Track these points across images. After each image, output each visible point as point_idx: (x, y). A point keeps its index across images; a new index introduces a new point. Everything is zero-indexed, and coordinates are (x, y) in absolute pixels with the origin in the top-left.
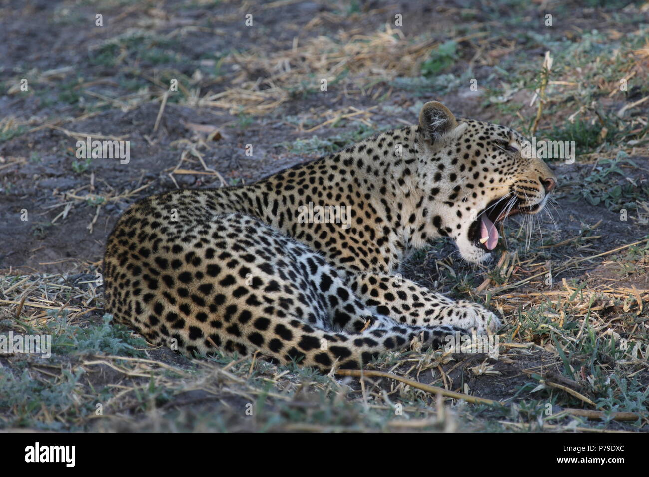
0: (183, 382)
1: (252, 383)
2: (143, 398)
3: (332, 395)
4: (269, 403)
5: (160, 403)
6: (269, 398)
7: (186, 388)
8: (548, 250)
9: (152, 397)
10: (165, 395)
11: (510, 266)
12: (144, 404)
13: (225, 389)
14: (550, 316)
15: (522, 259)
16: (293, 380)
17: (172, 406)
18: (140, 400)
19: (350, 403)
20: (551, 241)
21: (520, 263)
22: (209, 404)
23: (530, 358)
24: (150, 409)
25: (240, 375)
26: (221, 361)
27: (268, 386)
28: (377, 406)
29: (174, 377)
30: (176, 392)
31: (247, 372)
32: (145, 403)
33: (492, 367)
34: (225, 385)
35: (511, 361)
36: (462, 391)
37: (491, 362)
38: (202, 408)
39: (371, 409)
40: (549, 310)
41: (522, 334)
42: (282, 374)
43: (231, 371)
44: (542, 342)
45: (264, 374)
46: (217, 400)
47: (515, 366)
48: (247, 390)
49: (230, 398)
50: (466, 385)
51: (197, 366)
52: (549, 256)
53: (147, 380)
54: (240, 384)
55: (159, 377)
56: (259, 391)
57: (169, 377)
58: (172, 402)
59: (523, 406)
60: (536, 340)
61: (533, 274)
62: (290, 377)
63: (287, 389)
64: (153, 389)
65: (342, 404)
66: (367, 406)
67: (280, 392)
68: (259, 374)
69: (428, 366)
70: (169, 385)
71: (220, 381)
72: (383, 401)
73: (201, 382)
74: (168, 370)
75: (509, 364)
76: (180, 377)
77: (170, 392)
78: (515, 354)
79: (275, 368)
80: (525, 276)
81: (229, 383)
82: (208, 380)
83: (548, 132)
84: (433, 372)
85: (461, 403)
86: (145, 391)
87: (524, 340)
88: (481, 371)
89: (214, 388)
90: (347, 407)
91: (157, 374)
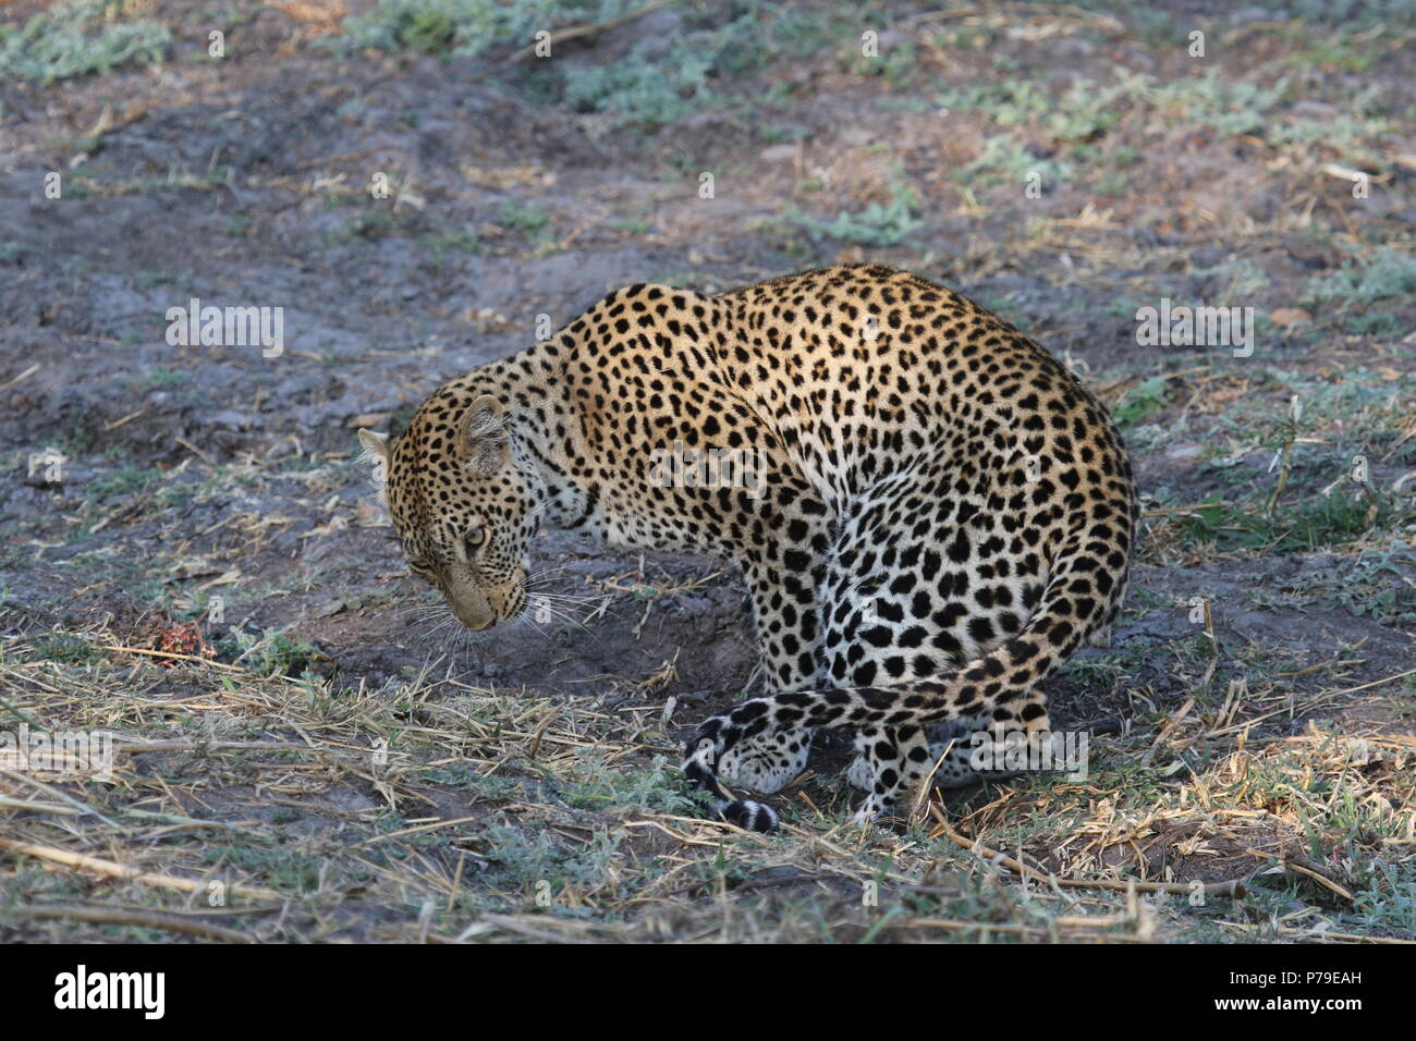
0: (765, 854)
1: (863, 858)
2: (708, 876)
3: (977, 879)
4: (886, 887)
5: (732, 883)
6: (888, 880)
7: (769, 863)
8: (1290, 678)
9: (721, 874)
10: (739, 872)
11: (1234, 699)
12: (709, 885)
13: (825, 866)
14: (1291, 772)
15: (1252, 691)
16: (921, 856)
17: (749, 889)
18: (704, 879)
19: (1004, 890)
20: (1295, 665)
21: (1249, 696)
22: (801, 887)
23: (1261, 831)
24: (719, 891)
25: (846, 847)
26: (819, 825)
27: (886, 863)
28: (1041, 896)
29: (753, 847)
30: (754, 869)
31: (856, 842)
32: (710, 882)
33: (1206, 844)
34: (824, 861)
35: (1233, 836)
36: (1162, 879)
37: (1205, 837)
38: (792, 893)
39: (1032, 899)
40: (1289, 764)
41: (1250, 797)
42: (905, 847)
43: (833, 841)
44: (1278, 809)
45: (881, 846)
46: (814, 881)
47: (1238, 843)
48: (856, 868)
49: (832, 879)
50: (1168, 869)
51: (785, 832)
52: (1290, 686)
53: (713, 850)
54: (847, 860)
55: (731, 847)
56: (873, 870)
57: (745, 846)
58: (749, 883)
59: (1250, 901)
60: (1270, 807)
61: (1267, 712)
62: (917, 851)
63: (912, 868)
64: (722, 864)
65: (991, 890)
66: (1026, 895)
67: (902, 871)
68: (873, 845)
69: (1114, 840)
70: (744, 859)
71: (818, 855)
72: (1050, 888)
73: (791, 855)
74: (743, 837)
75: (1230, 840)
76: (760, 847)
77: (746, 869)
78: (1240, 827)
79: (896, 837)
80: (1256, 714)
81: (830, 857)
82: (800, 853)
83: (1294, 510)
84: (1121, 848)
85: (1161, 895)
86: (711, 867)
87: (1253, 807)
88: (1190, 849)
89: (809, 864)
90: (998, 894)
91: (728, 842)
